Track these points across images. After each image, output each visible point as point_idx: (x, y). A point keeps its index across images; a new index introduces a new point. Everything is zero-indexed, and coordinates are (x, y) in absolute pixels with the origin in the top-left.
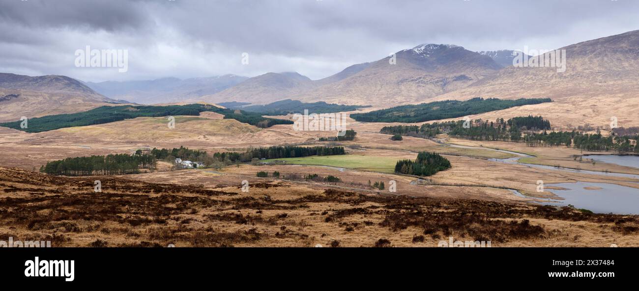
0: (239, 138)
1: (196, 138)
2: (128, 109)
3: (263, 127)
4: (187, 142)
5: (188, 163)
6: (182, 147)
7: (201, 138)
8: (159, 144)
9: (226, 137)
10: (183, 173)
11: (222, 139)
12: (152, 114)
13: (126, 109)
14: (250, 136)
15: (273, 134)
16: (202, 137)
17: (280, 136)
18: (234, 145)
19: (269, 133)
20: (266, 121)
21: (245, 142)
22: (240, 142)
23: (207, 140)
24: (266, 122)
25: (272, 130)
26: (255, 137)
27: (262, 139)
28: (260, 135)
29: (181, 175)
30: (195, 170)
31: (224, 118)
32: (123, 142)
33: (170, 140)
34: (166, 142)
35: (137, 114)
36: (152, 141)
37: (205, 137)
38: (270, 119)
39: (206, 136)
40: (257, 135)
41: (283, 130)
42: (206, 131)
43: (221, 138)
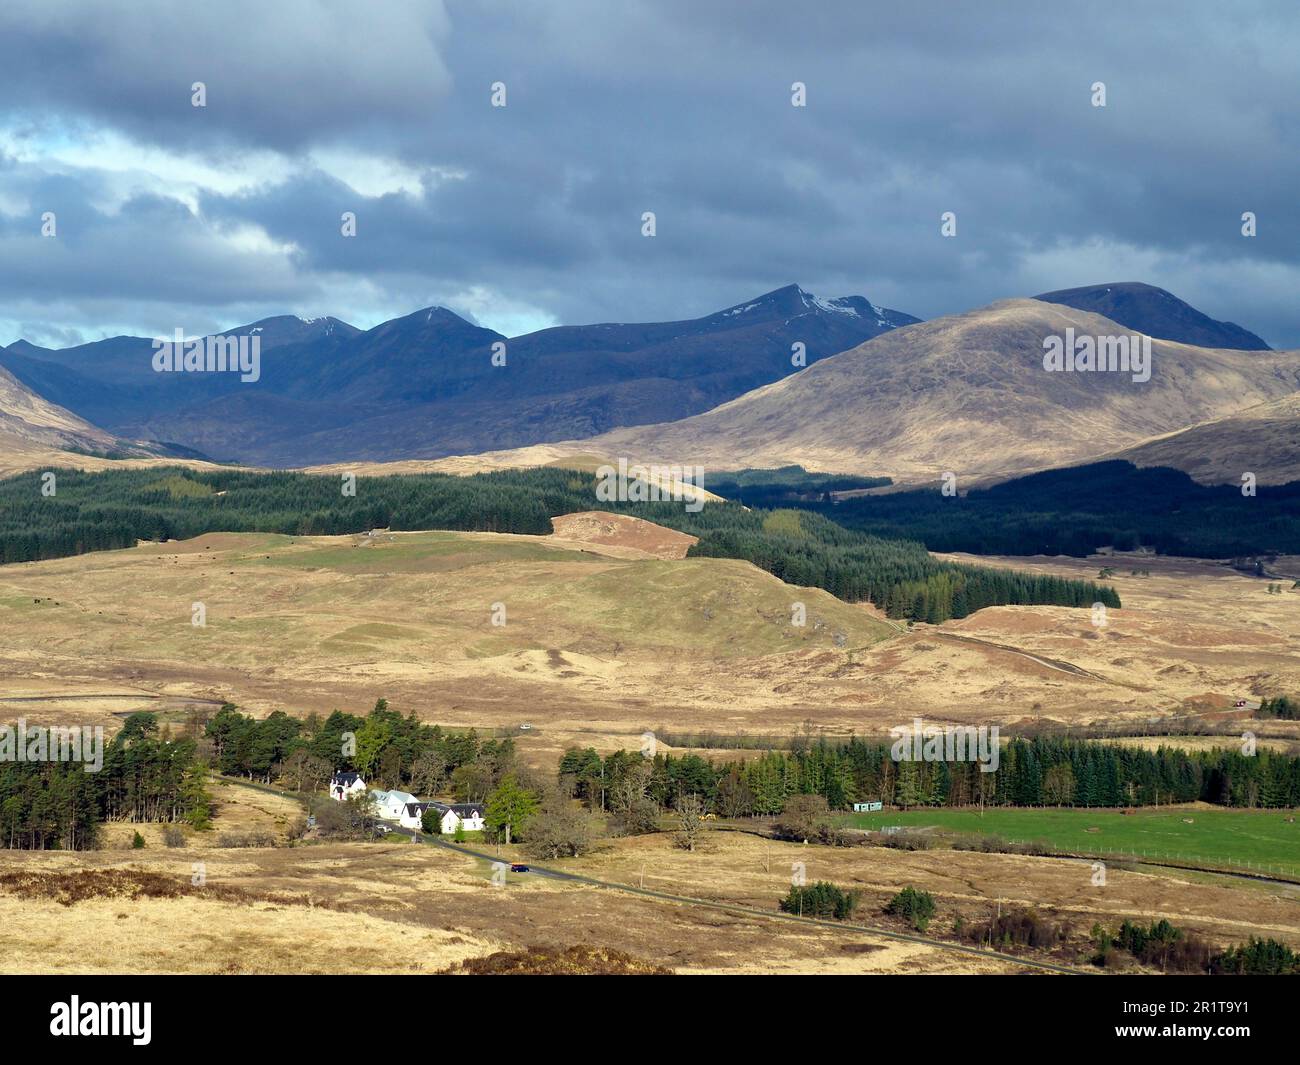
0: (762, 675)
1: (500, 665)
2: (158, 487)
3: (920, 612)
4: (446, 686)
5: (393, 806)
6: (381, 705)
7: (537, 668)
8: (260, 687)
9: (683, 668)
10: (343, 863)
11: (658, 679)
12: (291, 516)
13: (151, 488)
14: (833, 666)
15: (974, 658)
16: (539, 657)
17: (1010, 677)
18: (721, 716)
19: (947, 650)
20: (942, 578)
21: (789, 701)
22: (763, 697)
23: (567, 682)
24: (939, 587)
25: (968, 635)
26: (858, 674)
27: (899, 687)
28: (889, 661)
29: (332, 872)
30: (429, 852)
31: (693, 553)
32: (96, 672)
33: (355, 670)
34: (334, 679)
35: (207, 516)
36: (254, 667)
37: (555, 660)
38: (969, 572)
39: (566, 655)
40: (869, 661)
41: (1032, 642)
42: (571, 628)
43: (652, 669)
